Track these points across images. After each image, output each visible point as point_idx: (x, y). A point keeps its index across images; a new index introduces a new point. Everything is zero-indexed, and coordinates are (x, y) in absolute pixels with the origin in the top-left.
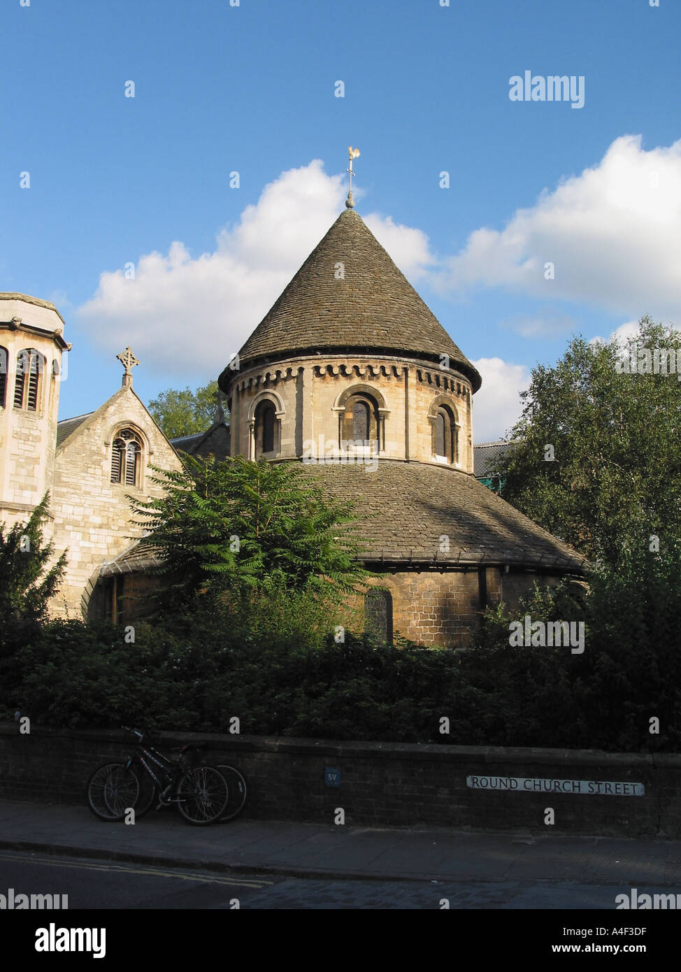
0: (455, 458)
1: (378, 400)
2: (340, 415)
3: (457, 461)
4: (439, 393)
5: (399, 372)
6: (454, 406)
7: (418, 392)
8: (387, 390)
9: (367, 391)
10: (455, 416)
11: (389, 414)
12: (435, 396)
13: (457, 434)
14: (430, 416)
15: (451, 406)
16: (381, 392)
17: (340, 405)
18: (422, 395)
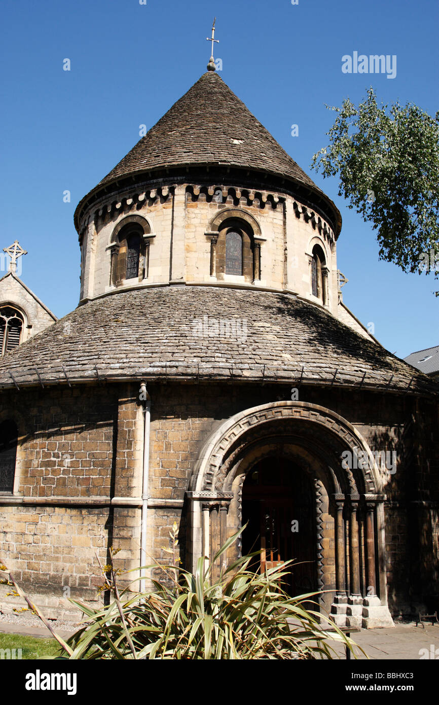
0: (257, 275)
1: (144, 227)
2: (112, 252)
3: (260, 279)
4: (225, 206)
5: (165, 193)
6: (253, 218)
7: (191, 210)
8: (153, 214)
9: (135, 220)
10: (255, 228)
11: (154, 238)
12: (218, 210)
13: (260, 248)
14: (210, 232)
15: (247, 218)
16: (147, 218)
17: (112, 242)
18: (197, 211)
